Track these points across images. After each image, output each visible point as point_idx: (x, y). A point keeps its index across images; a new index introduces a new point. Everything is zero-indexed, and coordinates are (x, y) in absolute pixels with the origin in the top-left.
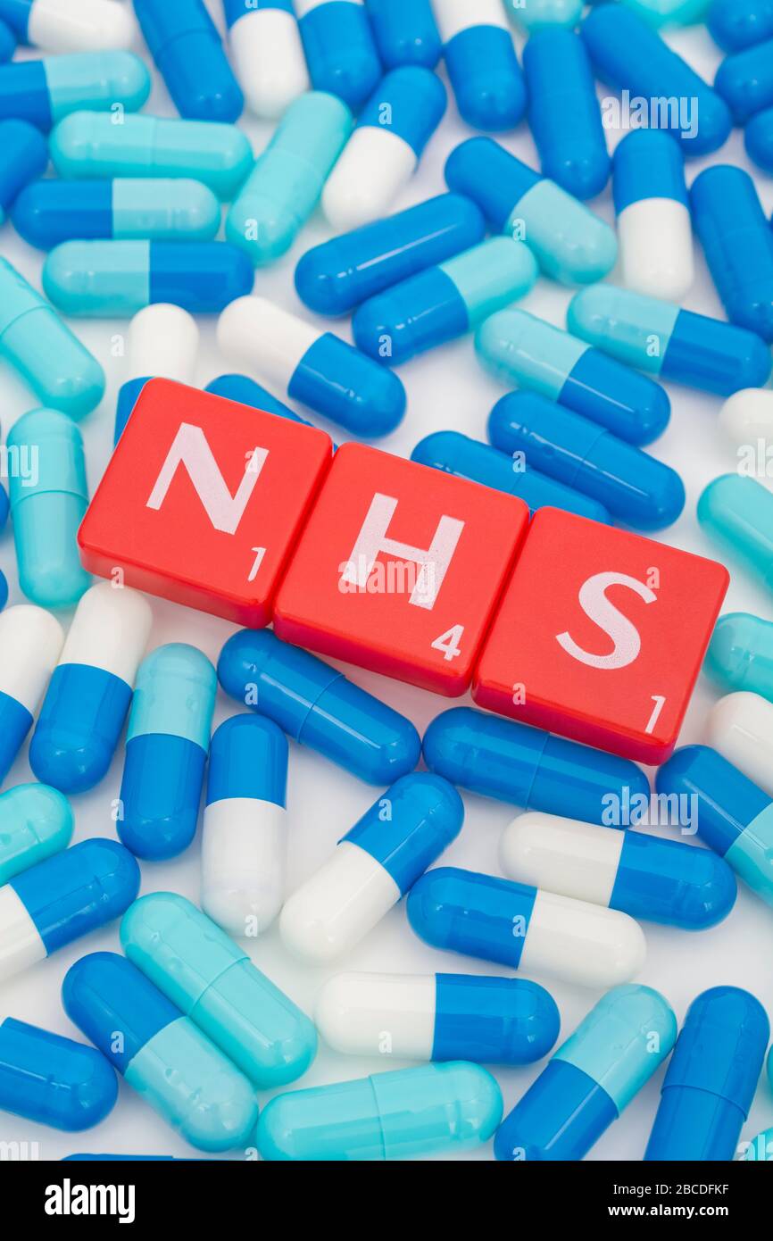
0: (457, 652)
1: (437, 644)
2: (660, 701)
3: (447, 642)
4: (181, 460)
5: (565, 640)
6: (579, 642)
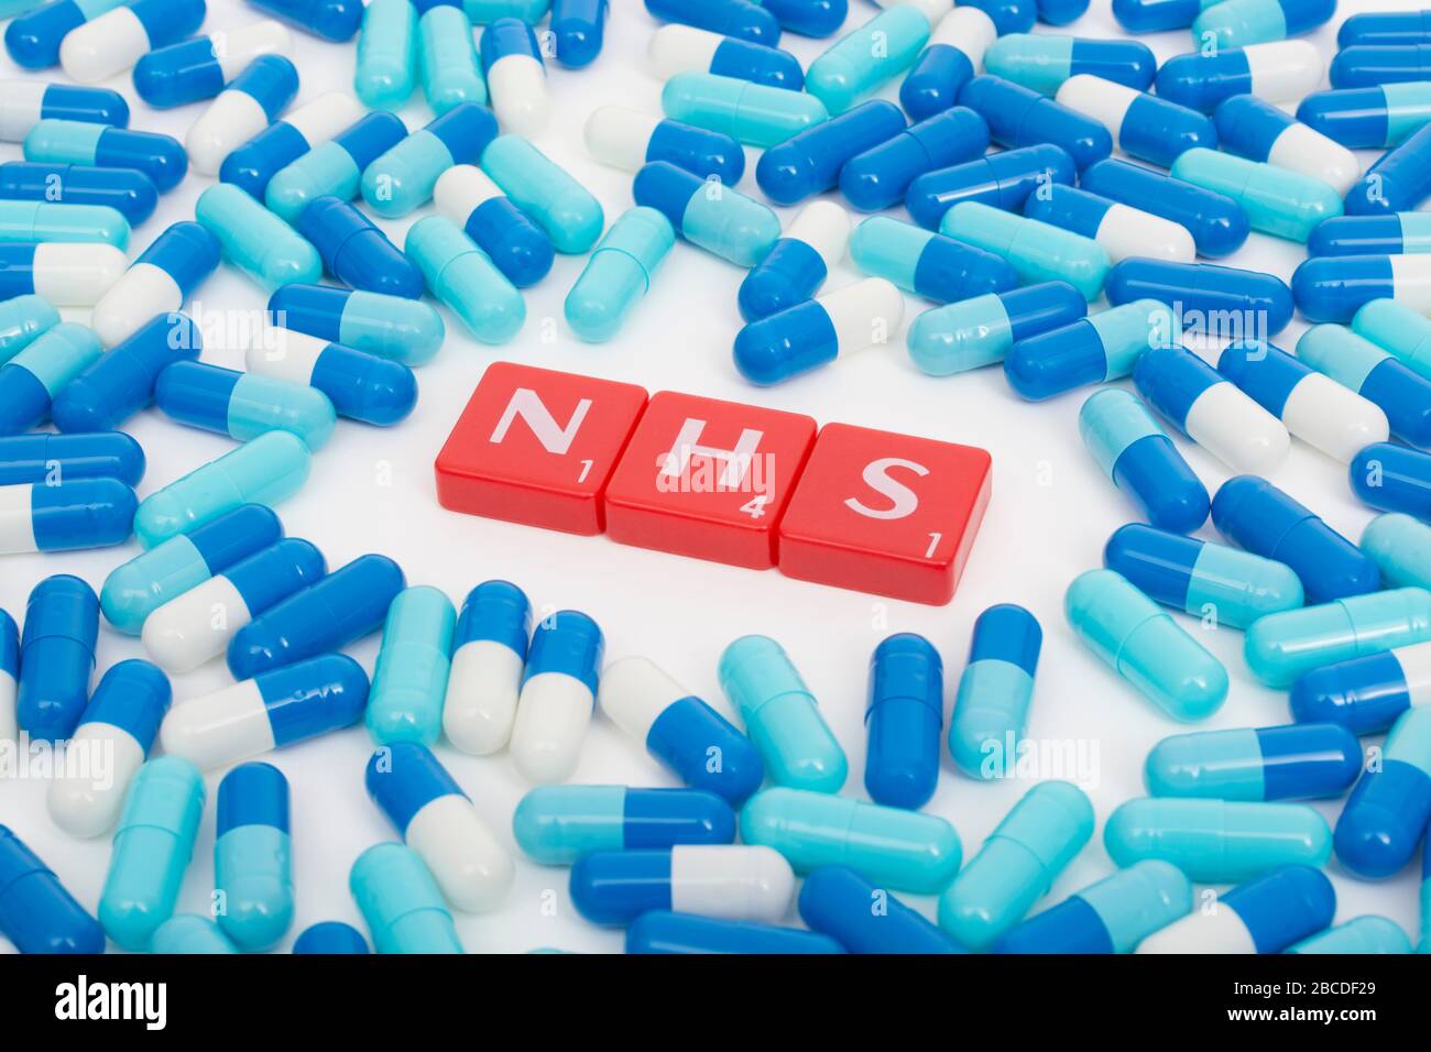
0: (763, 513)
1: (745, 508)
2: (937, 537)
3: (754, 506)
4: (518, 413)
5: (853, 503)
6: (863, 501)
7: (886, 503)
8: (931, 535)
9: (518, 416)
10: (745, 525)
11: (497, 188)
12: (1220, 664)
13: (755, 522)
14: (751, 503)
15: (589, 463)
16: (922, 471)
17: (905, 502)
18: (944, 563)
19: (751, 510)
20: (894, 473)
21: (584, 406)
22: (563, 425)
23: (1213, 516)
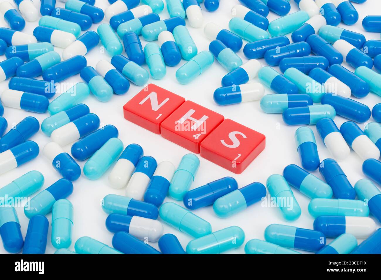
4: (150, 98)
5: (223, 141)
6: (226, 142)
7: (231, 143)
8: (239, 154)
9: (150, 99)
10: (192, 140)
11: (174, 39)
12: (300, 208)
13: (195, 140)
15: (161, 115)
16: (245, 137)
17: (236, 143)
18: (239, 163)
20: (238, 136)
21: (167, 100)
22: (159, 103)
23: (319, 169)
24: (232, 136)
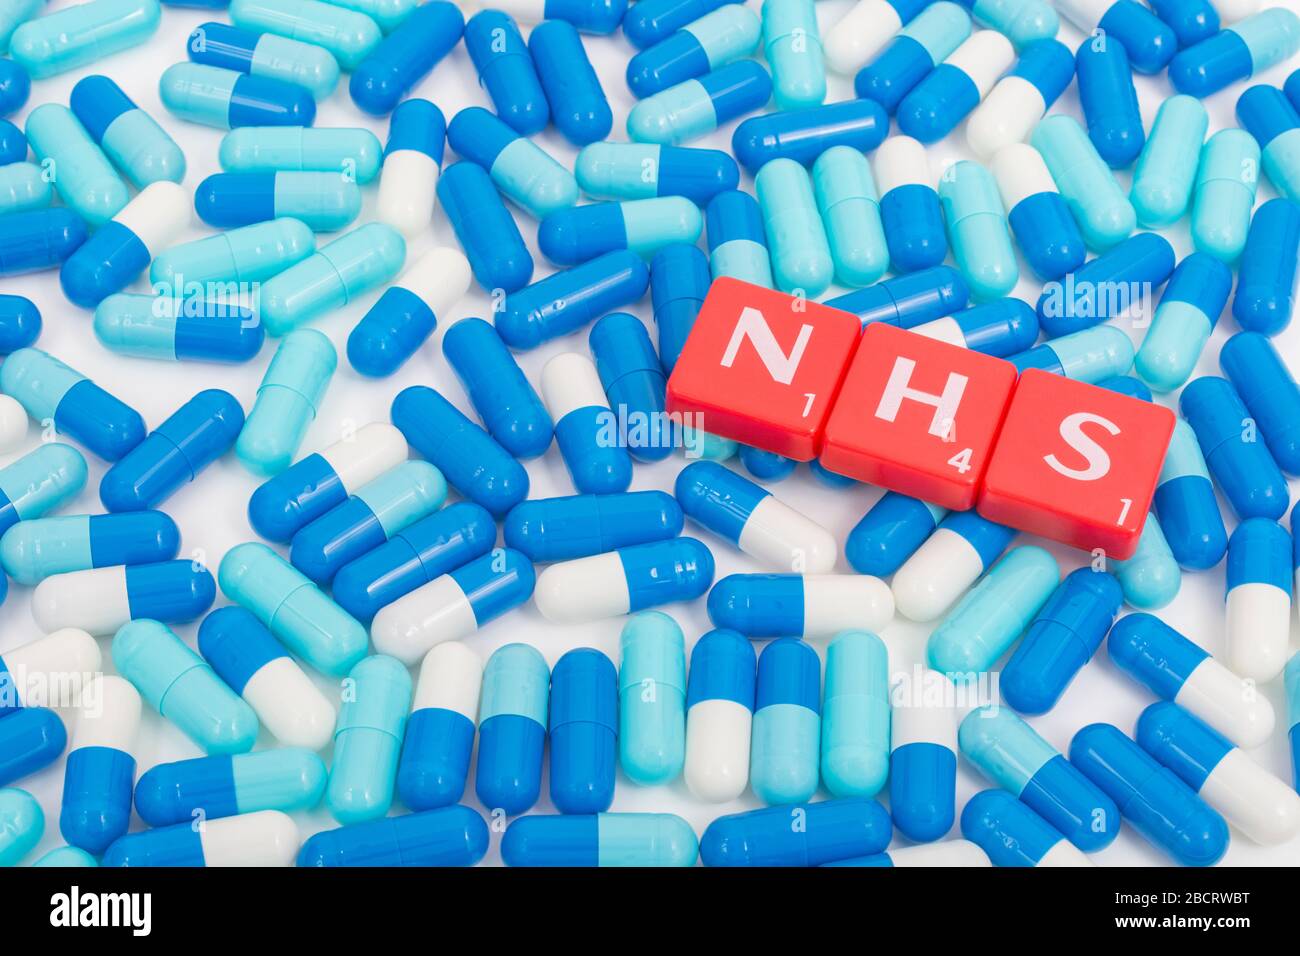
7: (1081, 463)
9: (746, 338)
10: (951, 481)
13: (962, 476)
14: (958, 456)
15: (811, 397)
16: (1114, 429)
17: (1099, 464)
18: (1133, 530)
19: (957, 464)
20: (1089, 430)
21: (806, 331)
24: (1071, 429)
